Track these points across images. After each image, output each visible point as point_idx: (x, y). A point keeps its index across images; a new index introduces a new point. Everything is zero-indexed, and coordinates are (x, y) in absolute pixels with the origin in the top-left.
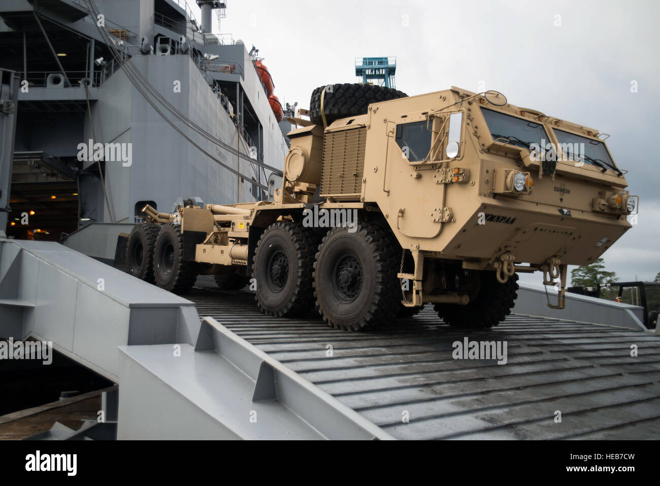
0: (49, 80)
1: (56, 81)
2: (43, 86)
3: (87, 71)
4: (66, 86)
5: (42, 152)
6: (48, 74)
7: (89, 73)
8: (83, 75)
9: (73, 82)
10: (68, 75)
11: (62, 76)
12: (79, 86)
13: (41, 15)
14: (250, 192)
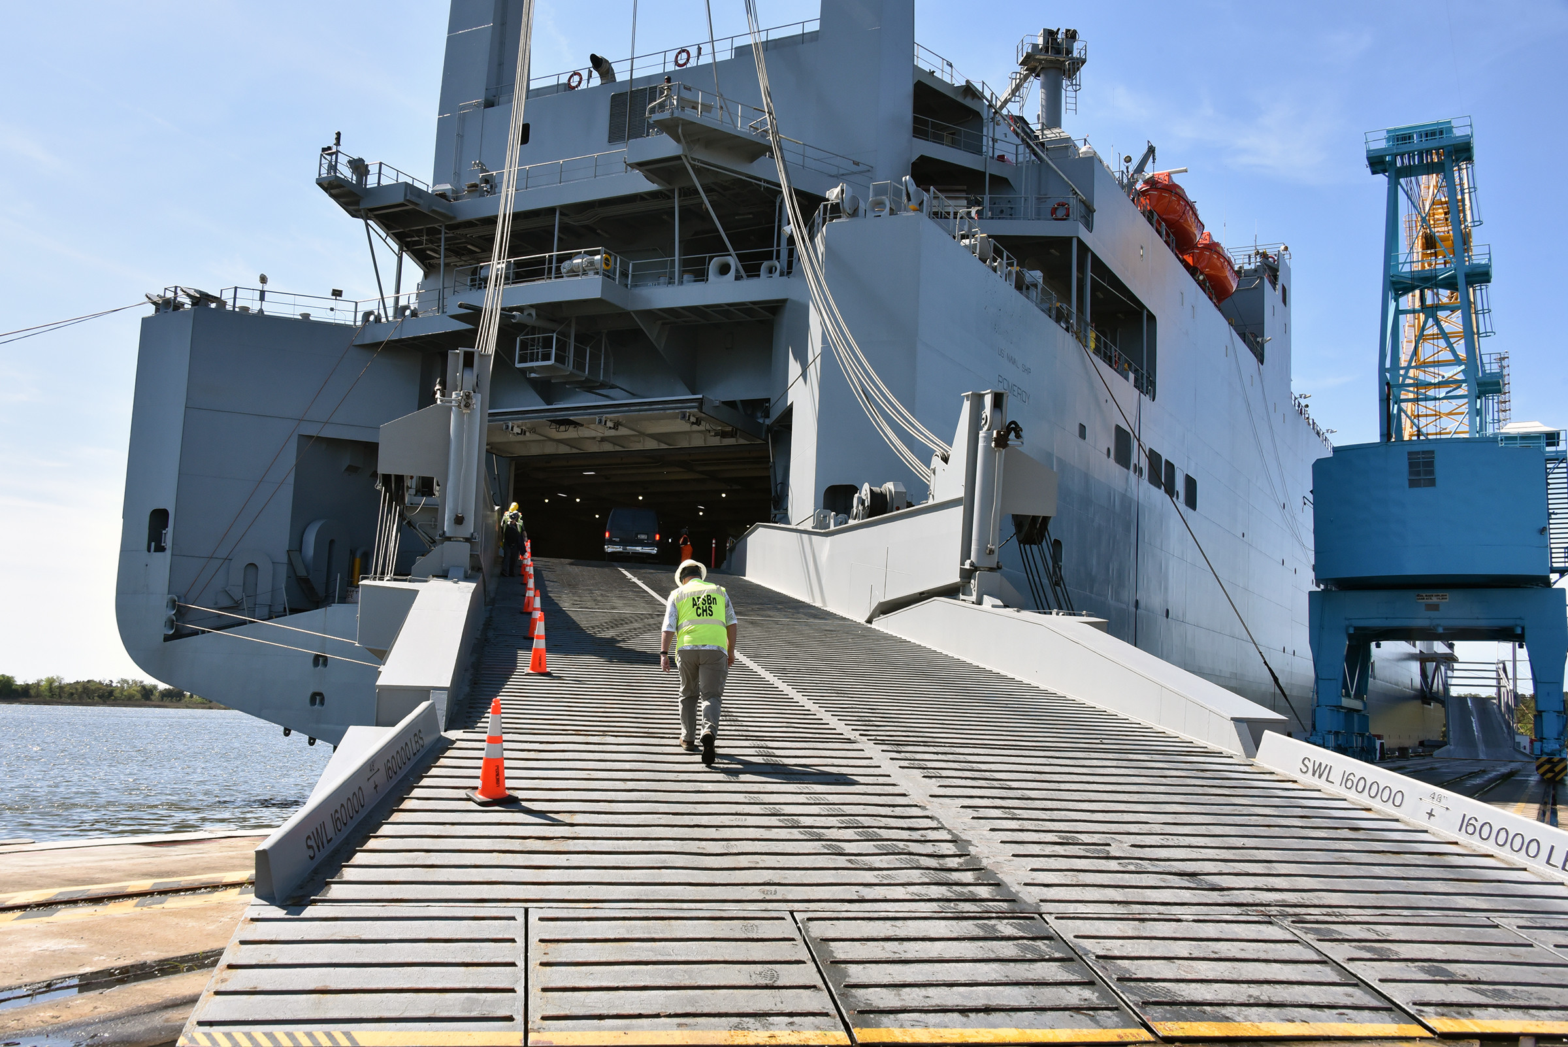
0: (713, 266)
1: (724, 269)
2: (703, 280)
3: (775, 248)
4: (738, 278)
5: (701, 396)
6: (711, 258)
7: (778, 252)
8: (768, 256)
9: (751, 269)
10: (741, 258)
11: (733, 261)
12: (759, 276)
13: (694, 159)
14: (1106, 457)
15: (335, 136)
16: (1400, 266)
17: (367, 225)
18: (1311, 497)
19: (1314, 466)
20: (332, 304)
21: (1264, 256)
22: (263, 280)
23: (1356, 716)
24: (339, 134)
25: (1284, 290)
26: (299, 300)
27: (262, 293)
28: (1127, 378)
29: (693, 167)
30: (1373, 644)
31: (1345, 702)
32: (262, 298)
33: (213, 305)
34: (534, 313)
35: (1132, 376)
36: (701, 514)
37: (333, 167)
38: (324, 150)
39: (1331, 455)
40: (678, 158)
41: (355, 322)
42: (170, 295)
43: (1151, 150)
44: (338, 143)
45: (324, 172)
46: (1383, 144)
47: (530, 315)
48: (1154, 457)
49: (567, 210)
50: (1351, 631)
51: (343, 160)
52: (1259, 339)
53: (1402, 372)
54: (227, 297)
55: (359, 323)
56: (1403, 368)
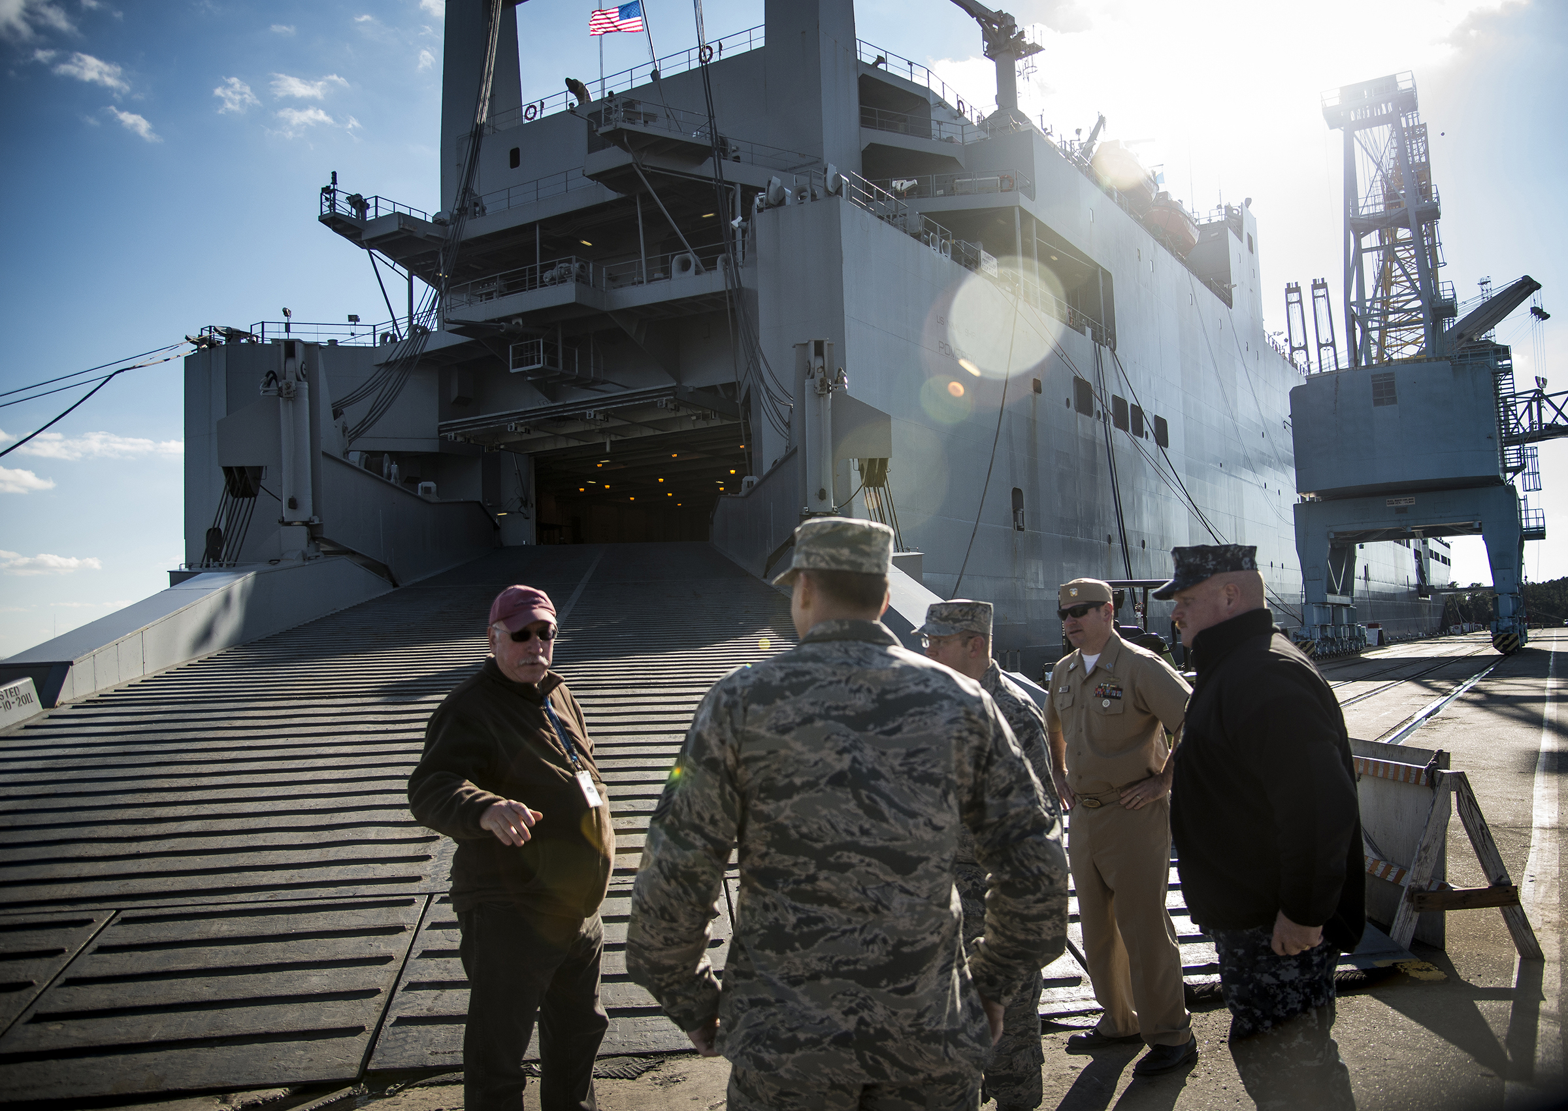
0: (675, 265)
1: (685, 266)
2: (667, 277)
3: (724, 242)
4: (698, 272)
5: (675, 384)
6: (673, 256)
8: (722, 250)
9: (709, 264)
10: (699, 253)
11: (692, 257)
12: (716, 268)
13: (645, 166)
14: (1065, 407)
15: (331, 175)
16: (1360, 210)
17: (370, 253)
18: (1289, 420)
19: (1291, 393)
20: (353, 329)
21: (1229, 209)
22: (286, 313)
23: (1344, 610)
24: (334, 174)
25: (1250, 238)
26: (321, 328)
27: (288, 325)
28: (1083, 333)
29: (644, 172)
30: (1357, 545)
31: (1331, 598)
32: (288, 330)
33: (244, 341)
34: (520, 321)
35: (1088, 331)
36: (722, 489)
37: (333, 205)
38: (323, 190)
39: (1305, 383)
40: (630, 165)
41: (374, 343)
42: (206, 334)
43: (1102, 120)
44: (334, 182)
45: (326, 210)
46: (1336, 102)
47: (518, 323)
48: (1119, 403)
49: (545, 223)
50: (1332, 536)
51: (341, 198)
52: (1226, 286)
53: (1368, 304)
54: (257, 330)
55: (378, 345)
56: (1368, 300)
